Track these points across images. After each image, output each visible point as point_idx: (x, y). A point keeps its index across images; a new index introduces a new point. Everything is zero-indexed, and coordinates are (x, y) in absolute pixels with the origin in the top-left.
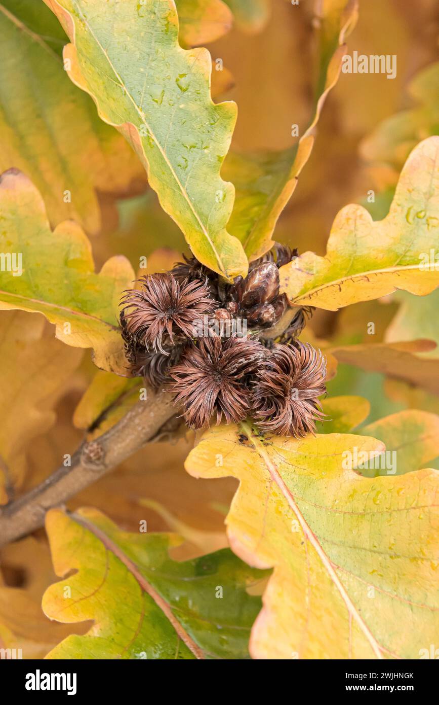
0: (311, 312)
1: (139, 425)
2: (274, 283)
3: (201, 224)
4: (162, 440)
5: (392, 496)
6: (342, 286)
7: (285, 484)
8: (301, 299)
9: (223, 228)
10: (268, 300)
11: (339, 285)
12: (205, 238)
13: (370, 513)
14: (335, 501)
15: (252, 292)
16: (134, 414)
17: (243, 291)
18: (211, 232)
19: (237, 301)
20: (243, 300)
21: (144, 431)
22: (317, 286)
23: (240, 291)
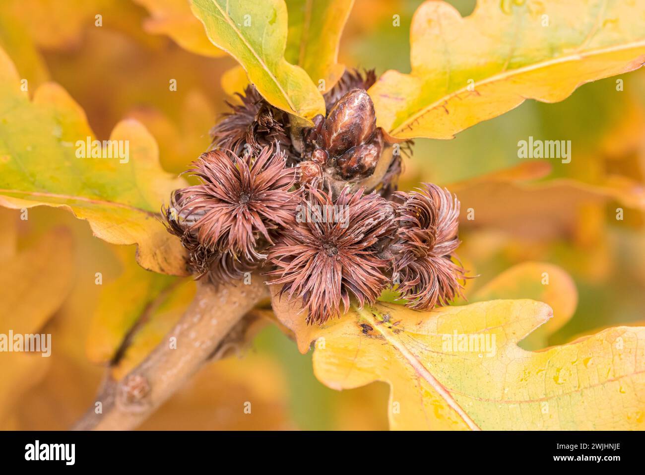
0: (409, 148)
1: (196, 339)
2: (370, 115)
3: (256, 56)
4: (225, 354)
5: (578, 370)
6: (448, 107)
7: (435, 379)
8: (399, 132)
9: (281, 57)
10: (364, 139)
11: (443, 106)
12: (265, 74)
13: (555, 396)
14: (504, 389)
15: (343, 133)
16: (186, 326)
17: (330, 134)
18: (270, 64)
19: (323, 148)
20: (332, 145)
21: (204, 346)
22: (413, 113)
23: (326, 133)
